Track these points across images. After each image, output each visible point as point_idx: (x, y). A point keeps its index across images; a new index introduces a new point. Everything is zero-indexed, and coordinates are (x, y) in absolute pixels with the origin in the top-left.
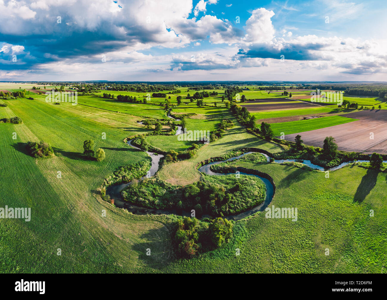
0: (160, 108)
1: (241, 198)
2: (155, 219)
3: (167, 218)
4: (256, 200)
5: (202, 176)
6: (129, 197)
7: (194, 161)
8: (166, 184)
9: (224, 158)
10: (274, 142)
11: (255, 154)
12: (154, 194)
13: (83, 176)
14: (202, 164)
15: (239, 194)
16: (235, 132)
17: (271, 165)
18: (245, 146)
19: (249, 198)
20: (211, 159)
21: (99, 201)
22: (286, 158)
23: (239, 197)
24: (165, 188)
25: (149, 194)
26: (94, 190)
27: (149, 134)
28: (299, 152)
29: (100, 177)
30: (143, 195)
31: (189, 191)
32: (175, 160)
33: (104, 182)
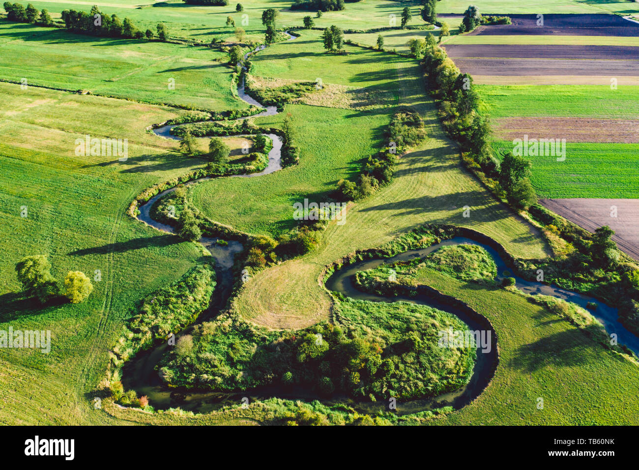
0: (215, 60)
1: (416, 370)
2: (240, 414)
3: (264, 410)
4: (447, 378)
5: (334, 304)
6: (178, 377)
7: (316, 260)
8: (254, 330)
9: (390, 252)
10: (531, 220)
11: (468, 251)
12: (232, 359)
13: (50, 364)
14: (334, 269)
15: (412, 358)
16: (426, 165)
17: (504, 294)
18: (448, 219)
19: (433, 371)
20: (357, 254)
21: (113, 415)
22: (550, 280)
23: (411, 368)
24: (254, 341)
25: (222, 361)
26: (91, 393)
27: (195, 174)
28: (592, 274)
29: (97, 349)
30: (208, 367)
31: (305, 350)
32: (272, 261)
33: (112, 360)
